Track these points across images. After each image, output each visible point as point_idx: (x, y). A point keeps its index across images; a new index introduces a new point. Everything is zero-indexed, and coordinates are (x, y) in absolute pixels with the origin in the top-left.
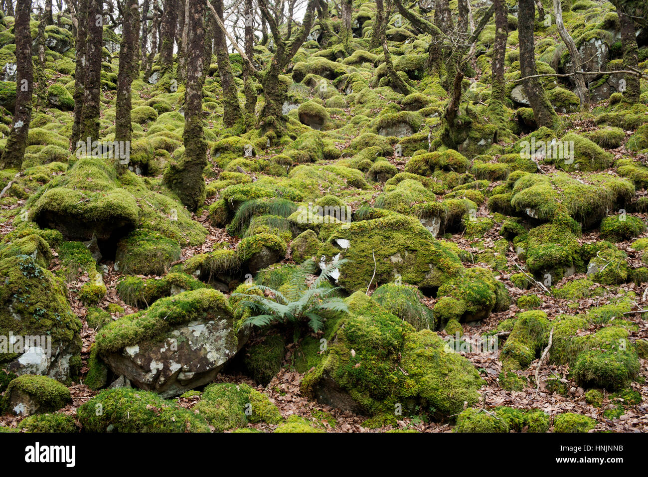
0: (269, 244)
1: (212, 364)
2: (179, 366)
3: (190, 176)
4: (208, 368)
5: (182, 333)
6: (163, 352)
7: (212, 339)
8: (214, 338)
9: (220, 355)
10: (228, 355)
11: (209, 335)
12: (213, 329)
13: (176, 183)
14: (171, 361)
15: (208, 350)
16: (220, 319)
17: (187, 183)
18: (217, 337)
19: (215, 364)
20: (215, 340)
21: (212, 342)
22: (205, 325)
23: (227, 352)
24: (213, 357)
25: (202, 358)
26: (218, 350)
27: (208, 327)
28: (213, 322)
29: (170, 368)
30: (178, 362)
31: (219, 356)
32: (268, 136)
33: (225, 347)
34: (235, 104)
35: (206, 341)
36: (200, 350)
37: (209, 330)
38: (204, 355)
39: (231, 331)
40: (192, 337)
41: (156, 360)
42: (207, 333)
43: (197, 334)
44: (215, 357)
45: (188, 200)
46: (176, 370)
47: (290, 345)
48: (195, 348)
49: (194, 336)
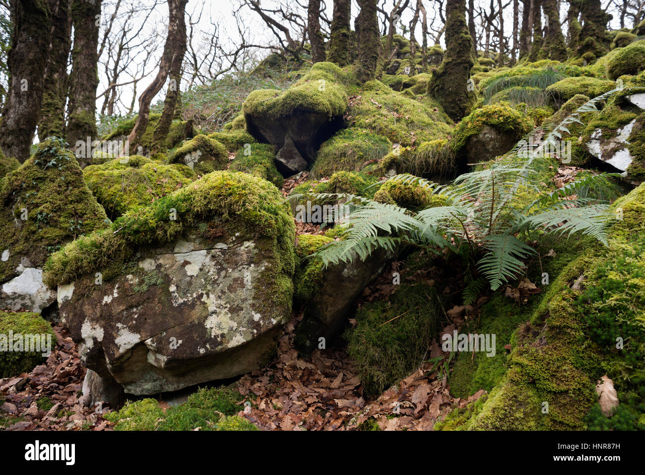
0: (494, 121)
1: (214, 342)
2: (135, 339)
3: (451, 79)
4: (202, 351)
5: (159, 266)
6: (106, 304)
7: (223, 285)
8: (229, 281)
9: (239, 324)
10: (257, 325)
11: (219, 274)
12: (227, 261)
13: (438, 90)
14: (119, 325)
15: (212, 308)
16: (241, 240)
17: (449, 88)
18: (236, 280)
19: (221, 343)
20: (231, 288)
21: (223, 292)
22: (209, 250)
23: (257, 317)
24: (219, 326)
25: (193, 325)
26: (234, 310)
27: (213, 257)
28: (224, 246)
29: (117, 341)
30: (134, 329)
31: (235, 325)
32: (584, 58)
33: (253, 305)
34: (561, 48)
35: (209, 287)
36: (193, 306)
37: (218, 263)
38: (198, 318)
39: (267, 269)
40: (180, 277)
41: (92, 320)
42: (213, 270)
43: (192, 270)
44: (224, 325)
45: (453, 108)
46: (129, 347)
47: (457, 309)
48: (181, 301)
49: (185, 274)
